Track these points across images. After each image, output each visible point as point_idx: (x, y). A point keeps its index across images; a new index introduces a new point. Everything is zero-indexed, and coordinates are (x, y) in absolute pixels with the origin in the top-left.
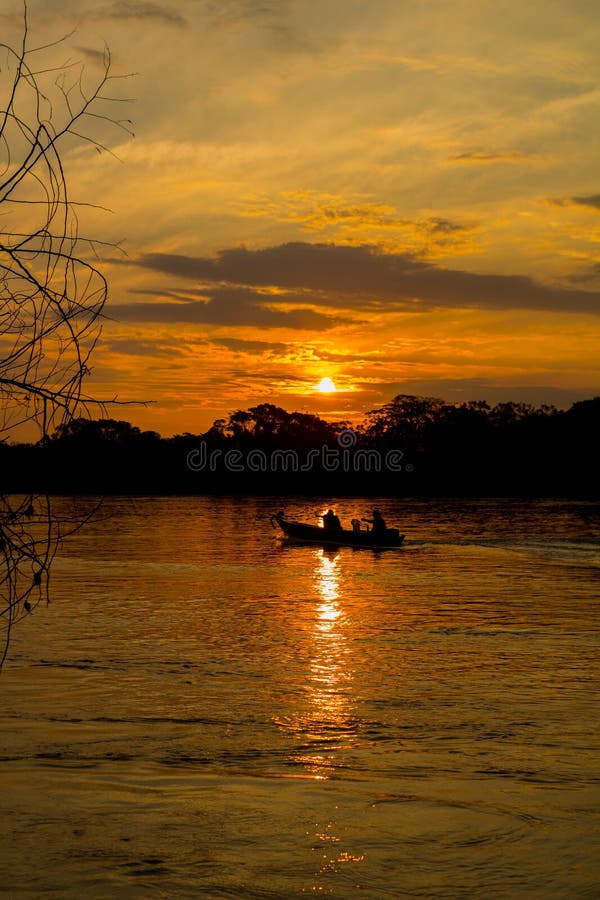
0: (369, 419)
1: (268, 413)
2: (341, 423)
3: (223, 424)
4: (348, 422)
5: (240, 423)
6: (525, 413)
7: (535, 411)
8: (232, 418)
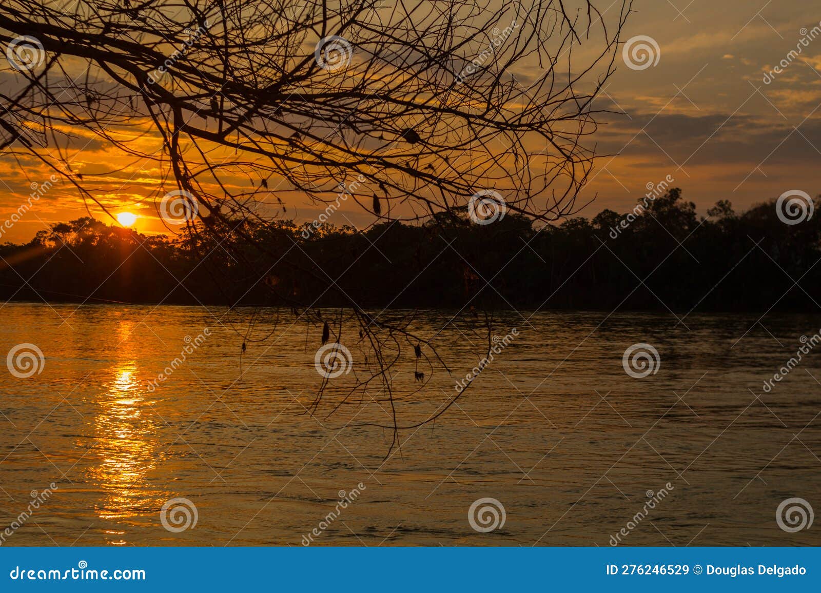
0: (183, 234)
1: (88, 226)
2: (158, 237)
3: (45, 235)
4: (164, 236)
5: (60, 235)
6: (329, 232)
7: (337, 230)
8: (55, 230)
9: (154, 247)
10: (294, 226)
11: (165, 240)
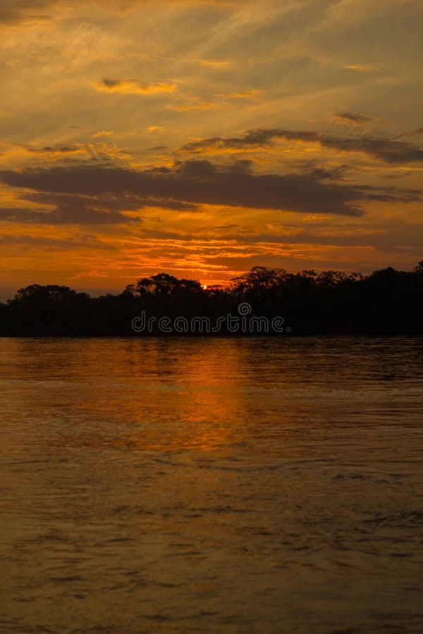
1: (164, 280)
2: (215, 286)
3: (133, 288)
5: (145, 287)
6: (341, 278)
7: (348, 277)
8: (140, 283)
9: (212, 293)
10: (315, 275)
11: (220, 288)
